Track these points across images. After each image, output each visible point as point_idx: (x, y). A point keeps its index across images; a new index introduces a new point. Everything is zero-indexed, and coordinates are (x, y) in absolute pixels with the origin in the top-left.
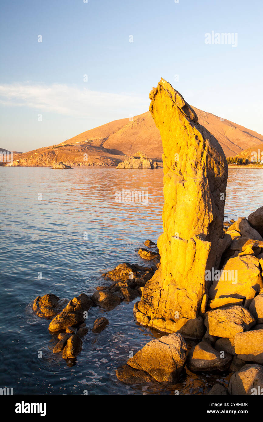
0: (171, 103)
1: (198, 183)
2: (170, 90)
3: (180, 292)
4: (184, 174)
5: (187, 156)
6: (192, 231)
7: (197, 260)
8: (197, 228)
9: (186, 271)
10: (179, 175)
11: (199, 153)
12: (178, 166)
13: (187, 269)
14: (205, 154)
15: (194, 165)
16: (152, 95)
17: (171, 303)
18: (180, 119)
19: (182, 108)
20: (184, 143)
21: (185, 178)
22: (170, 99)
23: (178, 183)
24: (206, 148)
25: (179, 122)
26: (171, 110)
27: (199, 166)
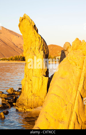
0: (30, 24)
1: (42, 55)
2: (29, 19)
3: (37, 98)
4: (35, 52)
5: (35, 45)
6: (41, 74)
7: (43, 85)
8: (42, 73)
9: (39, 89)
10: (33, 52)
11: (40, 44)
12: (32, 49)
13: (40, 88)
14: (42, 44)
15: (38, 49)
16: (21, 20)
17: (33, 102)
18: (33, 30)
19: (34, 26)
20: (34, 40)
21: (35, 54)
22: (29, 22)
23: (33, 56)
24: (42, 42)
25: (32, 31)
26: (29, 26)
27: (40, 49)
